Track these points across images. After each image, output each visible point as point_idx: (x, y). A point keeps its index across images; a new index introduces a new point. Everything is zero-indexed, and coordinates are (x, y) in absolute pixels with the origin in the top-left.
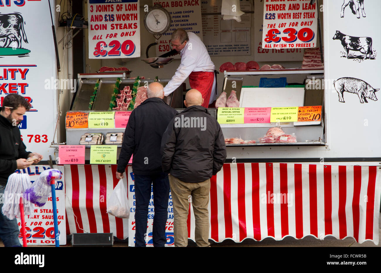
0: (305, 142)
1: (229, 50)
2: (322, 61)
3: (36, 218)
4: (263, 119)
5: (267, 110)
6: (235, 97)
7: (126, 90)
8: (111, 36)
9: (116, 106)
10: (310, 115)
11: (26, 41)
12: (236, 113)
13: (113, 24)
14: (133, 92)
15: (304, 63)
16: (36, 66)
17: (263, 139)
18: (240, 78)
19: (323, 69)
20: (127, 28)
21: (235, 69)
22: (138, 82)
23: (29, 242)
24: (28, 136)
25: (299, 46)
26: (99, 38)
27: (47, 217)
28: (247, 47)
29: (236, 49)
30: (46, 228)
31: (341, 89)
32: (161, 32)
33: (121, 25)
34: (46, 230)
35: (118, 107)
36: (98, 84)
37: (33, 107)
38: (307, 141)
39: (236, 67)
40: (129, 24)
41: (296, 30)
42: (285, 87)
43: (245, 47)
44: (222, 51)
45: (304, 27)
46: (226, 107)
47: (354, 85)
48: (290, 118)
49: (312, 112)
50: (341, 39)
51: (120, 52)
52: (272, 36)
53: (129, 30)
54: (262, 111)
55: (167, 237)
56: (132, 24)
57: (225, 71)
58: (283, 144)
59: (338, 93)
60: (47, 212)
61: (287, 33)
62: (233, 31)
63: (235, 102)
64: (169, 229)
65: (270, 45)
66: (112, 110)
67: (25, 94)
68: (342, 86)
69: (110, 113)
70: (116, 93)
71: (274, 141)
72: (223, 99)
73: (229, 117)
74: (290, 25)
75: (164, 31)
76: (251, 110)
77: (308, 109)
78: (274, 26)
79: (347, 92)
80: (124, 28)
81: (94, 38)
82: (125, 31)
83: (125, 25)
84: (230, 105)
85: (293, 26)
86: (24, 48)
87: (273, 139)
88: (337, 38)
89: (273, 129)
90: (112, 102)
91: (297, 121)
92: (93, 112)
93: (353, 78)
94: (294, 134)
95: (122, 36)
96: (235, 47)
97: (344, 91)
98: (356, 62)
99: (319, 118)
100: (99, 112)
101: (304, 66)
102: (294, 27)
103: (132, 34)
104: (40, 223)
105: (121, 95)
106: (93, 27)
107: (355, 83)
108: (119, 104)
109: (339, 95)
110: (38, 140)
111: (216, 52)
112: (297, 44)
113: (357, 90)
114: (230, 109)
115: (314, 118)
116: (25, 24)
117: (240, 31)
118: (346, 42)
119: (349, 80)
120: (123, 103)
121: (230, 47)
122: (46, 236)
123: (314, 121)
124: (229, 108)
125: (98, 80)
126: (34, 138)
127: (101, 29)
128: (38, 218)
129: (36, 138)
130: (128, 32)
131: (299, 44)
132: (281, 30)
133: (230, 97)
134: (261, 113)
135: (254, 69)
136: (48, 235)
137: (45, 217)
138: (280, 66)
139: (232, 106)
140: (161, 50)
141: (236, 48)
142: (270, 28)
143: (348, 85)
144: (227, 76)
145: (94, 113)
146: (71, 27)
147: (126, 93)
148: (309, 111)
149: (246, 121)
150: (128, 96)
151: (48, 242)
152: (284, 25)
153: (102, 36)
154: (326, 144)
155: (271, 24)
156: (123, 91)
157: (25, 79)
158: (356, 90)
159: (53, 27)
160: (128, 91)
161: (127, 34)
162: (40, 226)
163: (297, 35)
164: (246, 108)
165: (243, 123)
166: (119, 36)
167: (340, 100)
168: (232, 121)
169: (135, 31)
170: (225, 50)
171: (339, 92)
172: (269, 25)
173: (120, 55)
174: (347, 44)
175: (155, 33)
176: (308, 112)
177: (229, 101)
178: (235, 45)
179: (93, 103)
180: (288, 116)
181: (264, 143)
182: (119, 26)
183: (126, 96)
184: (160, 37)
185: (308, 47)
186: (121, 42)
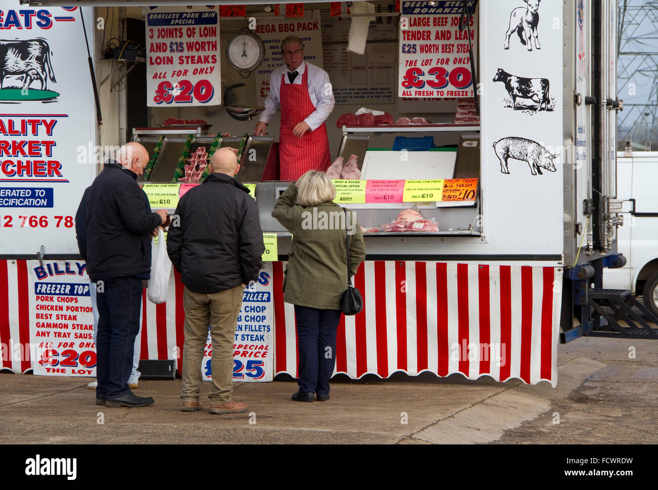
0: (449, 231)
1: (363, 95)
2: (478, 113)
3: (66, 337)
4: (392, 197)
5: (397, 184)
6: (355, 165)
7: (200, 153)
8: (179, 73)
9: (183, 176)
10: (460, 192)
11: (53, 80)
12: (355, 188)
13: (183, 57)
14: (210, 155)
15: (458, 116)
16: (67, 116)
17: (388, 227)
18: (366, 136)
19: (479, 125)
20: (202, 63)
21: (358, 124)
22: (218, 142)
23: (56, 372)
24: (56, 217)
25: (452, 94)
26: (162, 76)
27: (81, 336)
28: (389, 91)
29: (372, 95)
30: (80, 351)
31: (505, 154)
32: (251, 68)
33: (193, 57)
34: (80, 355)
35: (186, 177)
36: (161, 143)
37: (62, 176)
38: (451, 229)
39: (360, 121)
40: (205, 56)
41: (447, 70)
42: (429, 151)
43: (386, 91)
44: (353, 97)
45: (457, 65)
46: (341, 179)
47: (524, 148)
48: (431, 196)
49: (464, 188)
50: (505, 82)
51: (192, 97)
52: (412, 78)
53: (205, 66)
54: (391, 186)
55: (253, 366)
56: (208, 56)
57: (344, 127)
58: (417, 233)
59: (501, 160)
60: (81, 329)
61: (434, 75)
62: (370, 68)
63: (353, 171)
64: (255, 356)
65: (410, 92)
66: (177, 181)
67: (51, 156)
68: (506, 149)
69: (173, 186)
70: (185, 157)
71: (404, 230)
72: (337, 167)
73: (344, 194)
74: (438, 62)
75: (254, 68)
76: (376, 184)
77: (458, 183)
78: (416, 63)
79: (514, 158)
80: (197, 63)
81: (155, 77)
82: (199, 66)
83: (199, 57)
84: (346, 176)
85: (442, 64)
86: (51, 90)
87: (403, 226)
88: (499, 80)
89: (407, 211)
90: (178, 170)
91: (441, 200)
92: (148, 185)
93: (521, 138)
94: (434, 219)
95: (194, 74)
96: (373, 91)
97: (508, 156)
98: (526, 114)
99: (473, 197)
100: (157, 185)
101: (458, 119)
102: (444, 66)
103: (209, 71)
104: (72, 344)
105: (192, 159)
106: (154, 61)
107: (524, 145)
108: (187, 173)
109: (501, 163)
110: (69, 224)
111: (343, 99)
112: (448, 92)
113: (527, 155)
114: (346, 182)
115: (466, 197)
116: (52, 55)
117: (380, 67)
118: (512, 86)
119: (516, 141)
120: (194, 172)
121: (364, 91)
122: (79, 364)
123: (466, 200)
124: (345, 180)
125: (162, 137)
126: (63, 221)
127: (164, 63)
128: (69, 337)
129: (67, 221)
130: (204, 69)
131: (451, 92)
132: (425, 69)
133: (347, 164)
134: (391, 188)
135: (385, 123)
136: (83, 362)
137: (78, 335)
138: (424, 120)
139: (349, 177)
140: (264, 94)
141: (373, 93)
142: (409, 66)
143: (515, 149)
144: (346, 133)
145: (151, 186)
146: (119, 60)
147: (199, 156)
148: (460, 186)
149: (369, 199)
150: (202, 161)
151: (82, 372)
152: (429, 61)
153: (165, 73)
154: (482, 234)
155: (411, 61)
156: (195, 154)
157: (52, 135)
158: (525, 156)
159: (90, 59)
160: (203, 153)
161: (202, 71)
162: (71, 348)
163: (448, 78)
164: (368, 181)
165: (365, 202)
166: (190, 73)
167: (503, 171)
168: (347, 199)
169: (214, 67)
170: (357, 95)
171: (501, 158)
172: (407, 61)
173: (192, 102)
174: (514, 89)
175: (242, 69)
176: (458, 188)
177: (345, 171)
178: (371, 89)
179: (151, 172)
180: (429, 192)
181: (390, 231)
182: (190, 60)
183: (198, 162)
184: (249, 75)
185: (465, 97)
186: (194, 83)
